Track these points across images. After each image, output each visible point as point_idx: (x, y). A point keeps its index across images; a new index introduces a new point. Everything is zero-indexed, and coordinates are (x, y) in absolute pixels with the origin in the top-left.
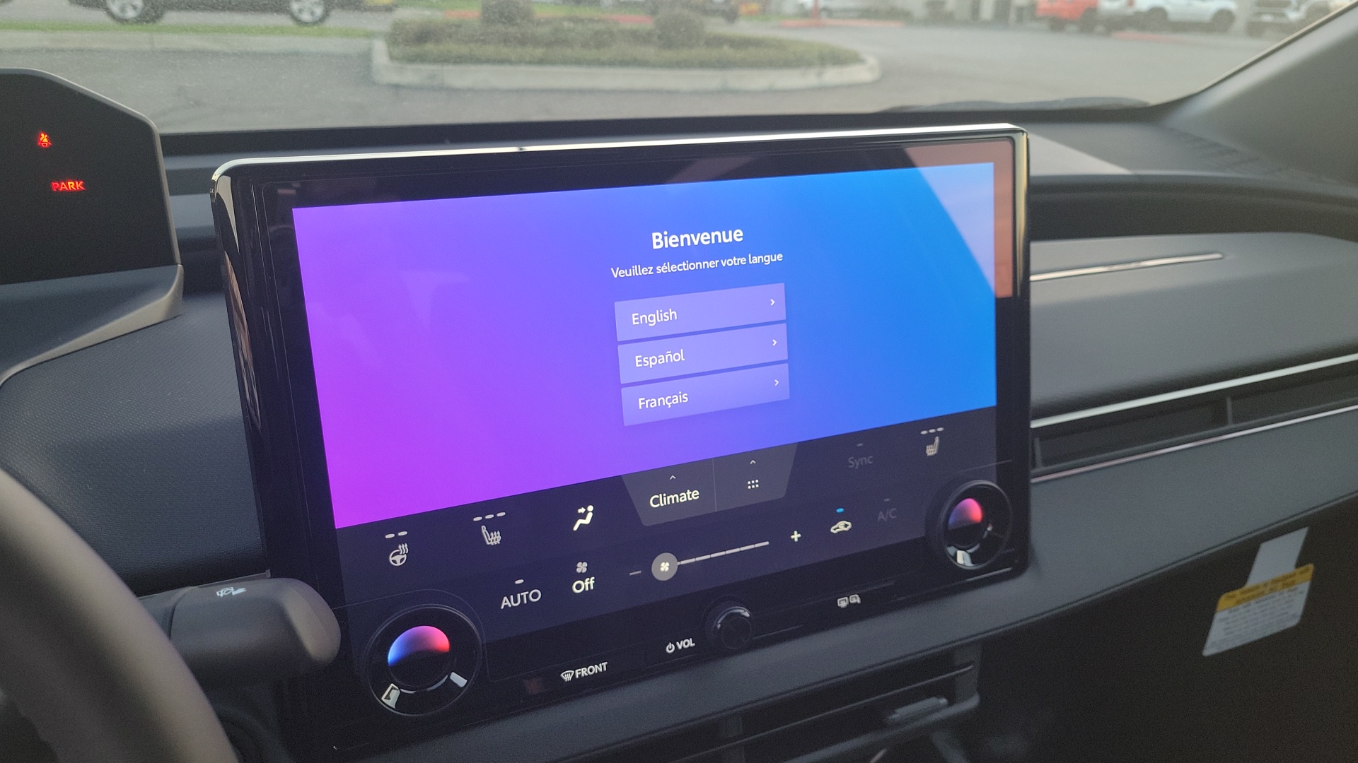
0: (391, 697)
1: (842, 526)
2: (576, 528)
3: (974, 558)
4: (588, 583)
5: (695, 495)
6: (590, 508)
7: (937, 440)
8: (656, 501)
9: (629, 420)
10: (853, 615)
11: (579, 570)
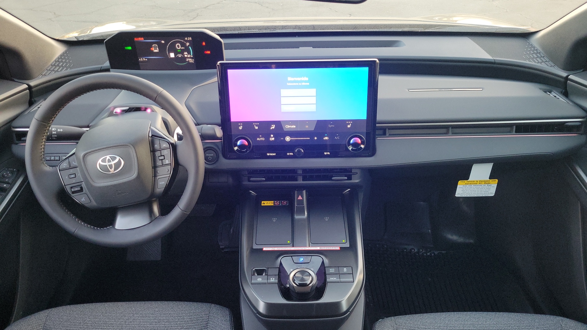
0: (236, 148)
1: (326, 138)
2: (271, 128)
3: (352, 149)
4: (273, 139)
5: (295, 127)
6: (274, 125)
7: (350, 124)
8: (287, 126)
9: (282, 111)
10: (327, 156)
11: (271, 136)
